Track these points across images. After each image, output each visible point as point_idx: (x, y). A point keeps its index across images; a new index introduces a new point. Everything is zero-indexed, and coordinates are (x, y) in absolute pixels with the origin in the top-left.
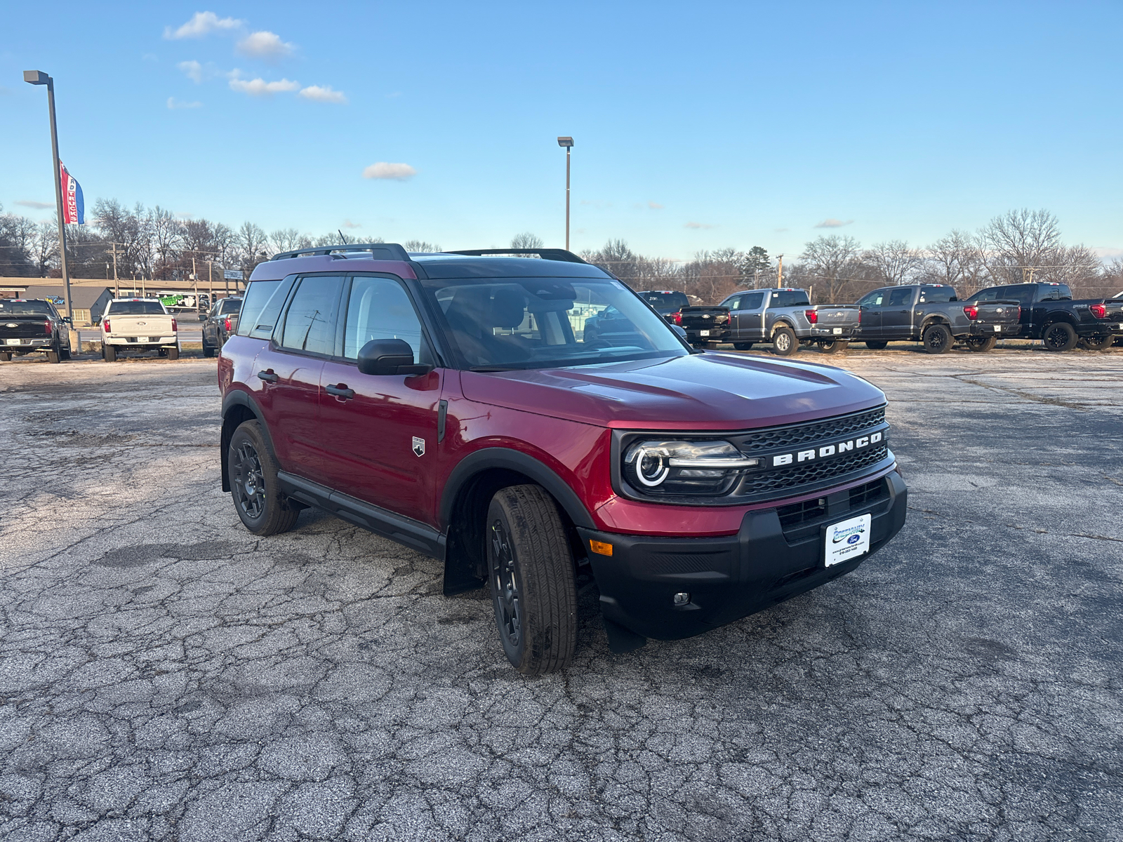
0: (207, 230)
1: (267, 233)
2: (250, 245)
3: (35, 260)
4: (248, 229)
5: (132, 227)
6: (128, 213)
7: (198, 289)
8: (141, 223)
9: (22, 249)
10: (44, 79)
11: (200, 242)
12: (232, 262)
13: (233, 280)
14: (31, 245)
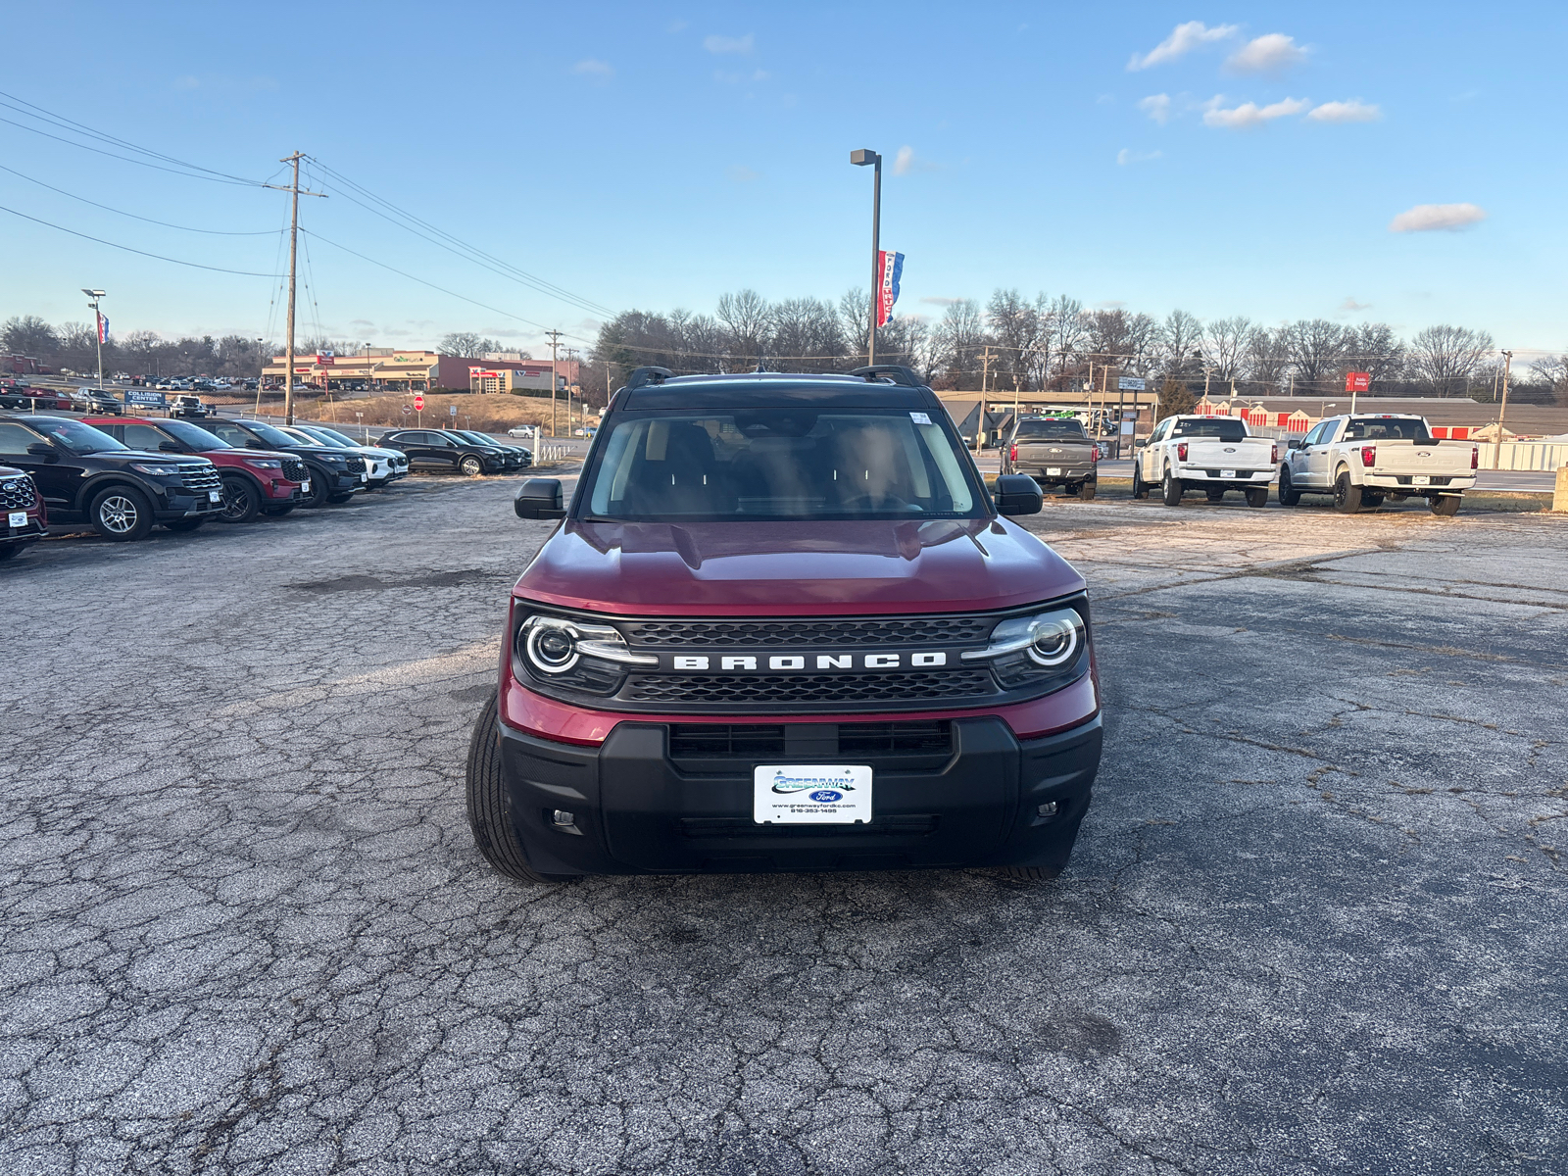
0: (1121, 323)
1: (1205, 325)
2: (1178, 341)
3: (922, 368)
4: (1177, 319)
5: (1029, 323)
6: (1027, 306)
7: (1093, 403)
8: (1041, 318)
9: (909, 356)
10: (871, 158)
11: (1112, 340)
12: (1150, 366)
13: (1129, 391)
14: (920, 350)
